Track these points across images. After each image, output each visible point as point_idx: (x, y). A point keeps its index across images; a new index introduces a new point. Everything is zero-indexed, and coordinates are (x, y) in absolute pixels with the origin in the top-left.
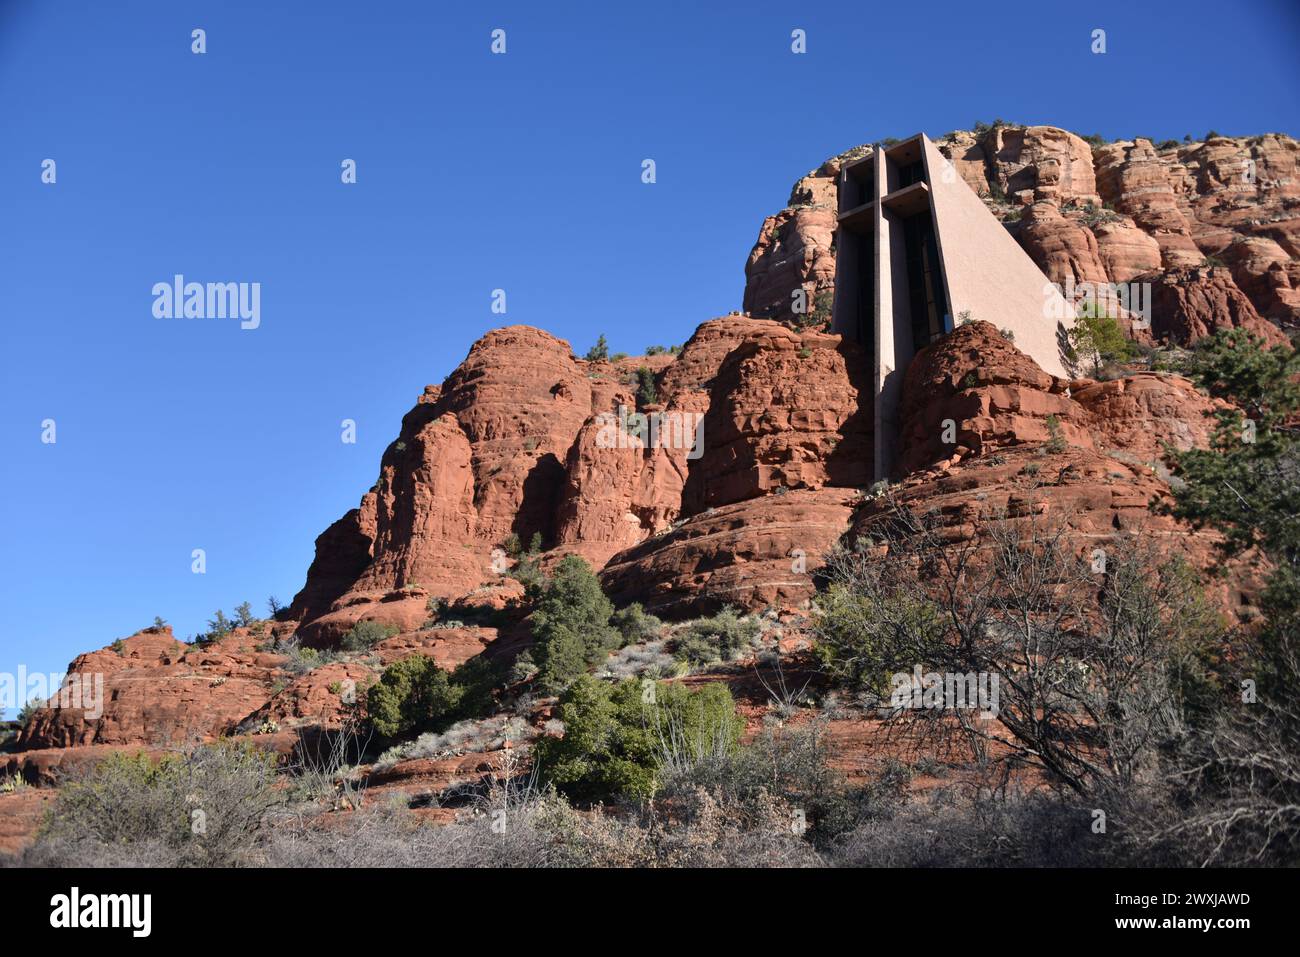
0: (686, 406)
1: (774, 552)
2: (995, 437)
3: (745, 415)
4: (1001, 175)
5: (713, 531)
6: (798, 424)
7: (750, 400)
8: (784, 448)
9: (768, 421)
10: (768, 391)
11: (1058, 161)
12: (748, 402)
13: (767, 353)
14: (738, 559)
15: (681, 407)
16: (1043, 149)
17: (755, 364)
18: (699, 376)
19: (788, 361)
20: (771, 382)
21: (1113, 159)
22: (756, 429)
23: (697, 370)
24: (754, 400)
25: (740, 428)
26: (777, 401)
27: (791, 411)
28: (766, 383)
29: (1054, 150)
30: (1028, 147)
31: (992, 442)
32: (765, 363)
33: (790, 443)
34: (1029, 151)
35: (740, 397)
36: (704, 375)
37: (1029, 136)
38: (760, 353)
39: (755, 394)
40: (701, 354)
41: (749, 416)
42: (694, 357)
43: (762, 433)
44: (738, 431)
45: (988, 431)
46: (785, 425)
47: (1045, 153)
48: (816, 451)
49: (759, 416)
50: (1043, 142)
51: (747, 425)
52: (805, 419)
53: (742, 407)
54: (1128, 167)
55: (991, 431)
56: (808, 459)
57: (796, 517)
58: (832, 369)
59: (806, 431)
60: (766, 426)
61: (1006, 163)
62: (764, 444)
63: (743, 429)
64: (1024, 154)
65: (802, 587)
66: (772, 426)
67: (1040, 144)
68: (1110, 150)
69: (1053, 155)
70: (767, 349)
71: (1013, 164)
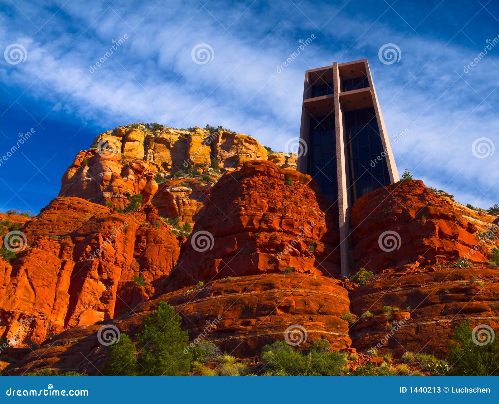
0: (45, 247)
1: (308, 309)
2: (445, 253)
3: (248, 216)
4: (218, 156)
5: (244, 290)
6: (286, 228)
7: (252, 206)
8: (279, 243)
9: (266, 222)
10: (265, 201)
11: (251, 155)
12: (250, 206)
13: (261, 177)
14: (278, 311)
15: (41, 247)
16: (243, 148)
17: (254, 182)
18: (51, 231)
19: (278, 185)
20: (268, 196)
21: (278, 161)
22: (256, 225)
23: (50, 227)
24: (255, 206)
25: (244, 224)
26: (272, 210)
27: (282, 218)
28: (263, 196)
29: (249, 149)
30: (235, 144)
31: (442, 256)
32: (261, 183)
33: (283, 240)
34: (236, 147)
35: (243, 203)
36: (54, 230)
37: (237, 138)
38: (257, 176)
39: (256, 202)
40: (54, 218)
41: (252, 216)
42: (49, 218)
43: (261, 230)
44: (242, 226)
45: (441, 248)
46: (278, 228)
47: (244, 150)
48: (299, 249)
49: (260, 218)
50: (244, 143)
51: (250, 222)
52: (292, 225)
53: (246, 209)
54: (286, 167)
55: (443, 248)
56: (293, 254)
57: (314, 287)
58: (306, 196)
59: (292, 233)
60: (264, 226)
61: (222, 151)
62: (263, 237)
63: (247, 225)
64: (232, 148)
65: (339, 336)
66: (268, 226)
67: (242, 144)
68: (278, 156)
69: (249, 152)
70: (262, 174)
71: (226, 152)
